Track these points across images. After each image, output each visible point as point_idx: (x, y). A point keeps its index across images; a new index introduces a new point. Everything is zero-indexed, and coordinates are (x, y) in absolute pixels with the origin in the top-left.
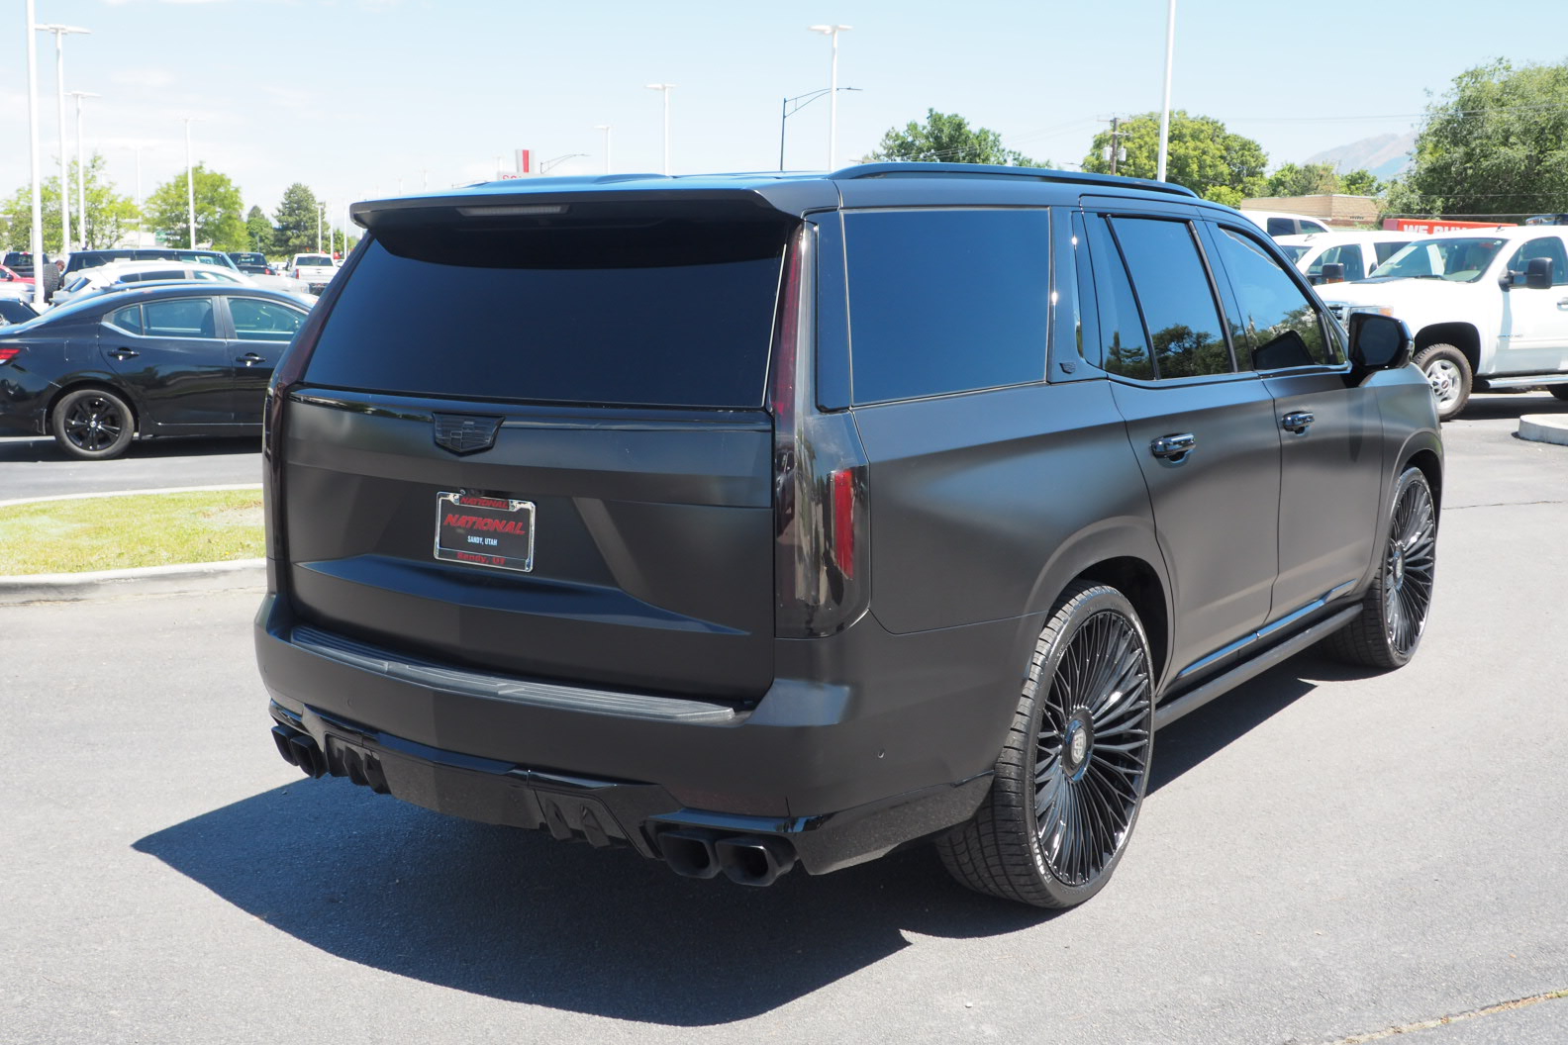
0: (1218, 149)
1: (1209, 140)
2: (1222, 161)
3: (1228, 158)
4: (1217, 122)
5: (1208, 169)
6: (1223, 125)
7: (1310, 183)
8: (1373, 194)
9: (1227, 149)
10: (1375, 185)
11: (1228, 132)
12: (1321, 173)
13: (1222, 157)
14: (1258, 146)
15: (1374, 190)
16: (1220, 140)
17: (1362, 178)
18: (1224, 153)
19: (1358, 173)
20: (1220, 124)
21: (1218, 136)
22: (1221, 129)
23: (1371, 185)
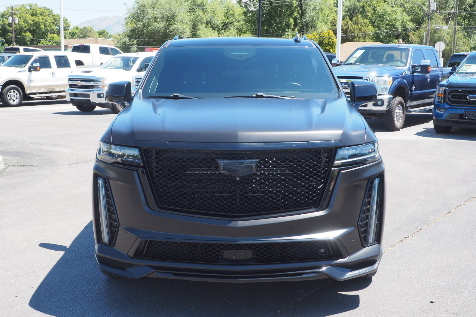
0: (51, 20)
1: (47, 16)
2: (53, 24)
3: (55, 23)
4: (49, 9)
5: (48, 27)
6: (52, 10)
7: (86, 34)
8: (108, 38)
9: (55, 20)
10: (109, 35)
11: (54, 13)
12: (90, 30)
13: (53, 23)
14: (66, 19)
15: (108, 37)
16: (51, 16)
17: (104, 32)
18: (54, 21)
19: (102, 30)
20: (51, 10)
21: (50, 15)
22: (51, 12)
23: (107, 35)
